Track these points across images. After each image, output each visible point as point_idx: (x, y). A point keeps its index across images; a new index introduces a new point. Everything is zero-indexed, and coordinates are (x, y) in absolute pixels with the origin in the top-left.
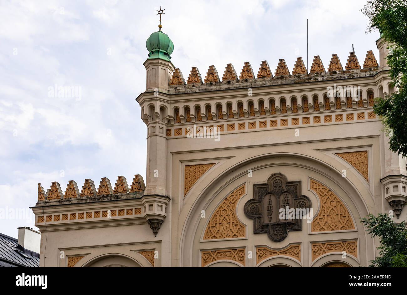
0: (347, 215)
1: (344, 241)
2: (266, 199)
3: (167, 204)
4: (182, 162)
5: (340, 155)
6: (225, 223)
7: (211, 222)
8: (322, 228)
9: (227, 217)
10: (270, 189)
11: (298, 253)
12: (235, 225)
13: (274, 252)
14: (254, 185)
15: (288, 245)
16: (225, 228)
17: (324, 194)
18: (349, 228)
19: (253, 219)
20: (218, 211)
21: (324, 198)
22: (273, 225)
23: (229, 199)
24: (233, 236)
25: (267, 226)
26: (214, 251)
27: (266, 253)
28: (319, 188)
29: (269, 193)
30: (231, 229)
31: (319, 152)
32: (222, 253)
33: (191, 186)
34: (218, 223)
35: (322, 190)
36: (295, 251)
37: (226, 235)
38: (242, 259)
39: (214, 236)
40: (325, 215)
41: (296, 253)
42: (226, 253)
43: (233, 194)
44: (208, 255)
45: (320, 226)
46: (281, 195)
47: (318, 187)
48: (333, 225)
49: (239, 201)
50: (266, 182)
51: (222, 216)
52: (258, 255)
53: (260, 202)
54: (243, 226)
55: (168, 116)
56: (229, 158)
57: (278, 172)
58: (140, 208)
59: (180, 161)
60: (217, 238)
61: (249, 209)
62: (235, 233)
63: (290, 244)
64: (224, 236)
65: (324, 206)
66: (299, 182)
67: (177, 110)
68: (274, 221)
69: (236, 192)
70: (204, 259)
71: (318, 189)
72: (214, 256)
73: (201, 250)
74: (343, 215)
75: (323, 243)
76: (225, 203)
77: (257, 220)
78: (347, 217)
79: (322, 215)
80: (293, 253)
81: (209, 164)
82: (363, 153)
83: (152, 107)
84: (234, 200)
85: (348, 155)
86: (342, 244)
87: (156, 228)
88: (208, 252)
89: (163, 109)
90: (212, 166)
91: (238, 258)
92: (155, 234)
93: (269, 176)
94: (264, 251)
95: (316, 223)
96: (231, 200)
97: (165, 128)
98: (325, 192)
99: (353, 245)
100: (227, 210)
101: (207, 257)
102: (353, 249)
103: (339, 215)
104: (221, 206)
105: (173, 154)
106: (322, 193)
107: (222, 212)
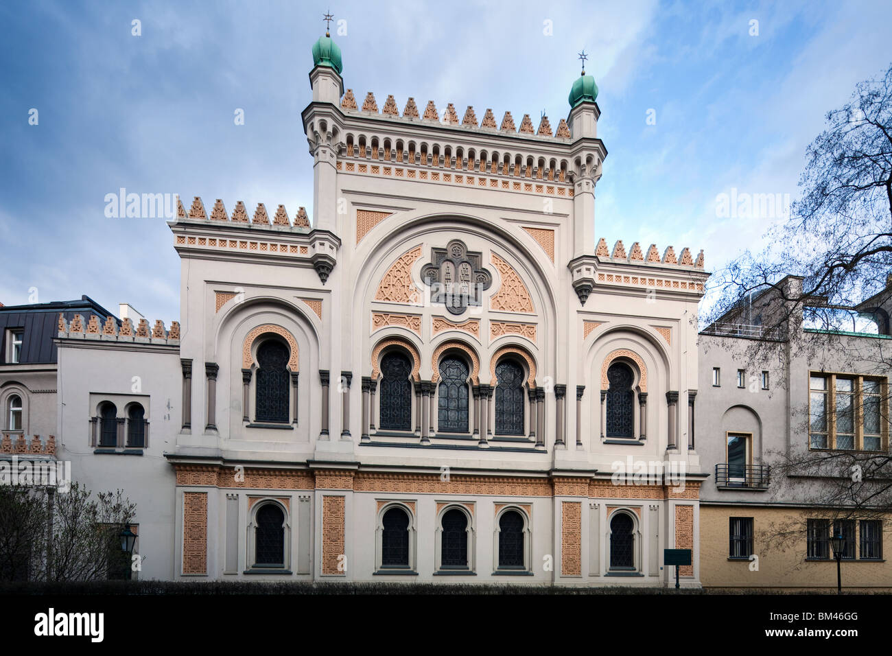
0: (527, 297)
1: (524, 324)
2: (444, 267)
4: (354, 204)
5: (526, 230)
6: (399, 286)
7: (383, 282)
8: (502, 307)
9: (401, 280)
10: (450, 256)
11: (477, 329)
12: (410, 290)
13: (451, 324)
14: (433, 248)
15: (467, 320)
16: (399, 291)
17: (505, 271)
18: (529, 311)
20: (392, 270)
21: (504, 275)
23: (404, 259)
24: (407, 301)
26: (386, 313)
27: (443, 325)
29: (448, 260)
30: (405, 294)
31: (505, 221)
32: (396, 318)
33: (363, 235)
34: (391, 284)
35: (503, 266)
36: (473, 328)
37: (400, 299)
38: (417, 328)
39: (387, 298)
42: (400, 318)
43: (407, 255)
45: (500, 304)
46: (460, 263)
47: (499, 263)
48: (513, 306)
49: (414, 263)
50: (445, 247)
51: (396, 277)
52: (435, 325)
53: (438, 268)
56: (408, 209)
57: (458, 238)
59: (352, 203)
60: (389, 300)
61: (425, 274)
63: (469, 318)
64: (398, 299)
65: (505, 284)
66: (480, 253)
67: (350, 140)
69: (412, 253)
70: (376, 322)
71: (499, 265)
72: (386, 320)
73: (372, 311)
74: (524, 296)
75: (504, 322)
76: (399, 263)
78: (527, 299)
79: (502, 293)
80: (471, 330)
81: (385, 212)
82: (550, 232)
83: (323, 126)
84: (410, 261)
85: (534, 231)
86: (521, 326)
87: (325, 274)
88: (380, 315)
89: (335, 132)
90: (388, 216)
91: (412, 326)
92: (324, 281)
93: (449, 241)
94: (441, 323)
95: (495, 300)
96: (406, 261)
97: (335, 156)
98: (506, 269)
99: (532, 329)
100: (402, 272)
101: (379, 320)
102: (531, 333)
103: (519, 296)
104: (396, 266)
105: (345, 192)
106: (503, 270)
107: (396, 272)
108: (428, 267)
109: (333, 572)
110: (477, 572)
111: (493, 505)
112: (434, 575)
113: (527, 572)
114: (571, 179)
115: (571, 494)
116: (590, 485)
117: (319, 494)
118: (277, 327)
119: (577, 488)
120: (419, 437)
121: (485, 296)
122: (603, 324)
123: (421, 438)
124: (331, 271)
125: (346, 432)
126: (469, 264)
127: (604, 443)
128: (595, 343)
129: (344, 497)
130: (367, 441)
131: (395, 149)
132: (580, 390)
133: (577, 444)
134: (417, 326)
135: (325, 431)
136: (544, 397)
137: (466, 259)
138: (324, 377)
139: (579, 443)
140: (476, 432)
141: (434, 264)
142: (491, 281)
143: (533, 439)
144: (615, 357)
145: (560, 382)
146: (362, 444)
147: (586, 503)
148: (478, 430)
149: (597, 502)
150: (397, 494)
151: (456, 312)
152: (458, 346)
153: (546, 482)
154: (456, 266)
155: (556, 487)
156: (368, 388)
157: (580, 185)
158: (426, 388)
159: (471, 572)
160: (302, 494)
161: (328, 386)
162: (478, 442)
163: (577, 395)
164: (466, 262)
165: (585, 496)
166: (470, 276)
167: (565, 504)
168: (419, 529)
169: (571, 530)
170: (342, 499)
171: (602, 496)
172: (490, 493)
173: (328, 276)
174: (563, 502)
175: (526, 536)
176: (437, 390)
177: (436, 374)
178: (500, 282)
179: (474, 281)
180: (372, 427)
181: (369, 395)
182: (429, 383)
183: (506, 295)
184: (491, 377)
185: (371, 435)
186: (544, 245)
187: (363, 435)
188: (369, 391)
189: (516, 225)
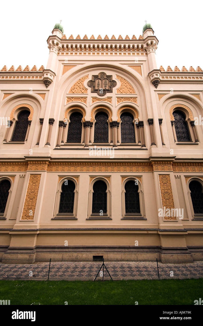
0: (132, 88)
1: (131, 98)
2: (97, 81)
3: (54, 77)
4: (63, 64)
5: (129, 67)
6: (78, 88)
7: (72, 87)
8: (121, 93)
9: (80, 86)
10: (99, 77)
11: (111, 101)
12: (83, 89)
13: (99, 99)
14: (93, 76)
15: (106, 98)
16: (78, 90)
18: (133, 93)
19: (91, 87)
20: (76, 84)
22: (100, 90)
23: (81, 80)
26: (72, 98)
29: (98, 79)
30: (81, 91)
31: (121, 64)
32: (76, 99)
33: (65, 72)
34: (75, 88)
36: (109, 100)
41: (110, 101)
42: (78, 99)
43: (83, 78)
45: (120, 92)
46: (104, 79)
47: (119, 78)
48: (126, 92)
49: (85, 81)
50: (97, 75)
52: (92, 101)
53: (94, 82)
54: (86, 89)
55: (59, 47)
56: (82, 64)
58: (42, 77)
60: (74, 93)
61: (89, 84)
62: (83, 92)
63: (107, 97)
64: (78, 92)
65: (122, 85)
66: (111, 76)
67: (63, 46)
69: (85, 78)
70: (68, 101)
72: (72, 100)
73: (67, 97)
75: (122, 98)
77: (93, 88)
78: (132, 89)
79: (121, 88)
81: (74, 65)
82: (139, 67)
83: (53, 42)
84: (83, 81)
85: (133, 67)
86: (130, 99)
87: (47, 84)
88: (69, 98)
89: (57, 44)
90: (75, 66)
91: (83, 101)
92: (47, 87)
93: (99, 73)
94: (95, 99)
95: (118, 90)
97: (57, 51)
98: (123, 80)
99: (135, 99)
100: (80, 84)
101: (69, 100)
102: (135, 101)
103: (129, 88)
104: (78, 82)
105: (59, 60)
106: (121, 81)
107: (78, 84)
108: (91, 81)
109: (28, 218)
110: (112, 217)
111: (120, 178)
112: (87, 220)
113: (143, 218)
114: (146, 50)
115: (163, 170)
116: (173, 165)
117: (28, 174)
118: (27, 105)
119: (166, 167)
120: (84, 145)
121: (114, 89)
122: (167, 95)
123: (84, 146)
124: (50, 84)
125: (48, 144)
127: (177, 144)
128: (164, 102)
129: (41, 174)
130: (59, 148)
131: (79, 47)
132: (160, 121)
133: (163, 145)
134: (85, 101)
135: (38, 144)
136: (143, 125)
137: (106, 78)
138: (42, 121)
139: (163, 144)
140: (112, 142)
141: (93, 80)
142: (116, 84)
143: (140, 144)
144: (175, 107)
145: (150, 117)
146: (55, 149)
147: (172, 175)
148: (113, 141)
149: (179, 174)
150: (69, 172)
151: (102, 95)
152: (103, 108)
153: (148, 164)
154: (102, 80)
155: (154, 167)
156: (62, 125)
157: (149, 51)
158: (88, 124)
159: (109, 217)
160: (21, 174)
161: (42, 125)
162: (112, 146)
163: (159, 123)
164: (106, 79)
165: (171, 171)
166: (108, 83)
167: (160, 176)
168: (80, 192)
169: (166, 191)
170: (40, 176)
171: (180, 171)
172: (119, 171)
173: (49, 85)
174: (159, 174)
175: (140, 195)
176: (94, 126)
177: (93, 119)
178: (120, 84)
179: (109, 85)
180: (62, 142)
181: (62, 128)
182: (90, 122)
183: (123, 88)
184: (118, 118)
185: (61, 145)
186: (137, 71)
187: (57, 145)
188: (63, 127)
189: (125, 66)
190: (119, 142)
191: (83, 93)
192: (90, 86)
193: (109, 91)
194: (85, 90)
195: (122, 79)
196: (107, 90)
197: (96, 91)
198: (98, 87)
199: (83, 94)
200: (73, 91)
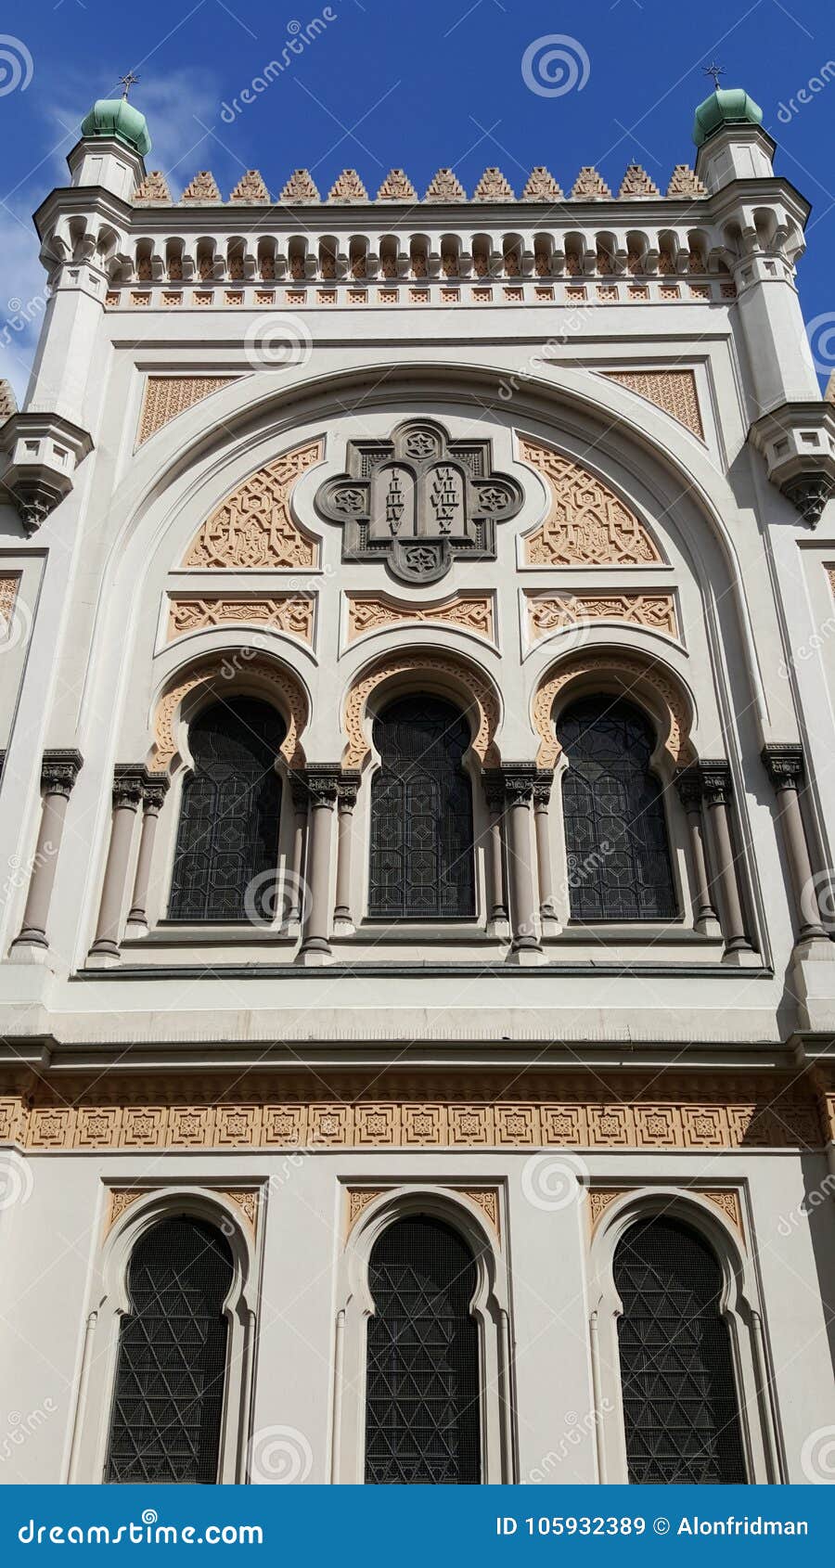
0: (637, 527)
1: (632, 593)
2: (382, 480)
3: (80, 458)
4: (141, 367)
5: (613, 377)
6: (254, 531)
7: (209, 525)
8: (560, 558)
9: (262, 517)
10: (401, 454)
11: (484, 618)
12: (287, 537)
13: (404, 609)
15: (453, 595)
16: (252, 543)
17: (562, 475)
18: (646, 560)
19: (341, 524)
20: (235, 499)
21: (561, 483)
22: (404, 543)
23: (271, 472)
24: (276, 565)
25: (386, 543)
26: (211, 598)
27: (380, 615)
28: (546, 461)
29: (394, 465)
30: (271, 548)
31: (550, 365)
32: (238, 607)
33: (159, 424)
34: (232, 528)
35: (553, 463)
36: (474, 615)
37: (253, 560)
38: (302, 625)
39: (217, 561)
40: (565, 526)
42: (251, 607)
43: (282, 461)
44: (192, 609)
45: (553, 551)
46: (430, 469)
47: (542, 457)
48: (594, 552)
49: (299, 480)
50: (387, 438)
51: (245, 512)
52: (355, 617)
53: (366, 484)
54: (311, 539)
55: (119, 255)
57: (423, 418)
59: (137, 364)
60: (223, 565)
61: (331, 499)
62: (283, 556)
63: (460, 591)
64: (249, 562)
65: (564, 504)
66: (486, 442)
67: (144, 250)
68: (406, 531)
69: (294, 457)
70: (178, 620)
71: (542, 463)
72: (209, 612)
73: (171, 593)
74: (624, 528)
75: (566, 594)
76: (257, 480)
77: (356, 527)
78: (637, 533)
79: (558, 524)
80: (467, 619)
81: (221, 378)
82: (682, 379)
83: (78, 229)
84: (286, 477)
85: (636, 378)
86: (625, 600)
89: (106, 241)
90: (230, 382)
91: (286, 622)
92: (29, 529)
93: (397, 424)
94: (376, 609)
95: (539, 542)
96: (275, 475)
97: (104, 283)
98: (567, 470)
99: (661, 605)
100: (264, 498)
101: (187, 613)
102: (661, 614)
103: (612, 527)
104: (246, 489)
105: (119, 345)
106: (554, 473)
107: (246, 500)
108: (342, 482)
114: (723, 268)
120: (291, 942)
121: (505, 535)
123: (299, 944)
124: (54, 506)
125: (30, 936)
126: (457, 468)
130: (108, 962)
134: (301, 622)
136: (727, 791)
137: (447, 456)
140: (500, 914)
141: (357, 475)
142: (522, 500)
143: (711, 930)
146: (85, 975)
148: (505, 909)
151: (419, 577)
152: (429, 667)
154: (418, 473)
155: (831, 1108)
156: (134, 797)
157: (747, 272)
158: (322, 788)
162: (505, 948)
164: (448, 464)
166: (460, 491)
172: (563, 1139)
173: (43, 517)
176: (364, 794)
177: (359, 745)
178: (551, 501)
179: (473, 504)
180: (136, 916)
181: (134, 818)
182: (338, 772)
183: (570, 528)
184: (539, 739)
185: (126, 945)
186: (665, 404)
187: (96, 942)
188: (139, 807)
189: (584, 371)
190: (556, 912)
191: (283, 563)
192: (337, 515)
193: (468, 552)
194: (298, 541)
195: (559, 466)
196: (457, 542)
197: (380, 553)
198: (393, 519)
199: (287, 569)
200: (217, 550)
